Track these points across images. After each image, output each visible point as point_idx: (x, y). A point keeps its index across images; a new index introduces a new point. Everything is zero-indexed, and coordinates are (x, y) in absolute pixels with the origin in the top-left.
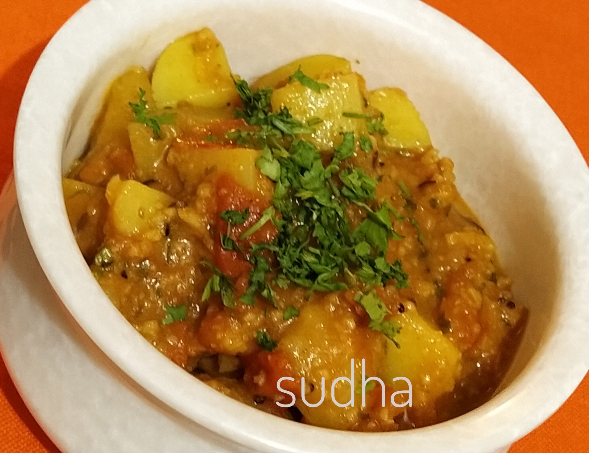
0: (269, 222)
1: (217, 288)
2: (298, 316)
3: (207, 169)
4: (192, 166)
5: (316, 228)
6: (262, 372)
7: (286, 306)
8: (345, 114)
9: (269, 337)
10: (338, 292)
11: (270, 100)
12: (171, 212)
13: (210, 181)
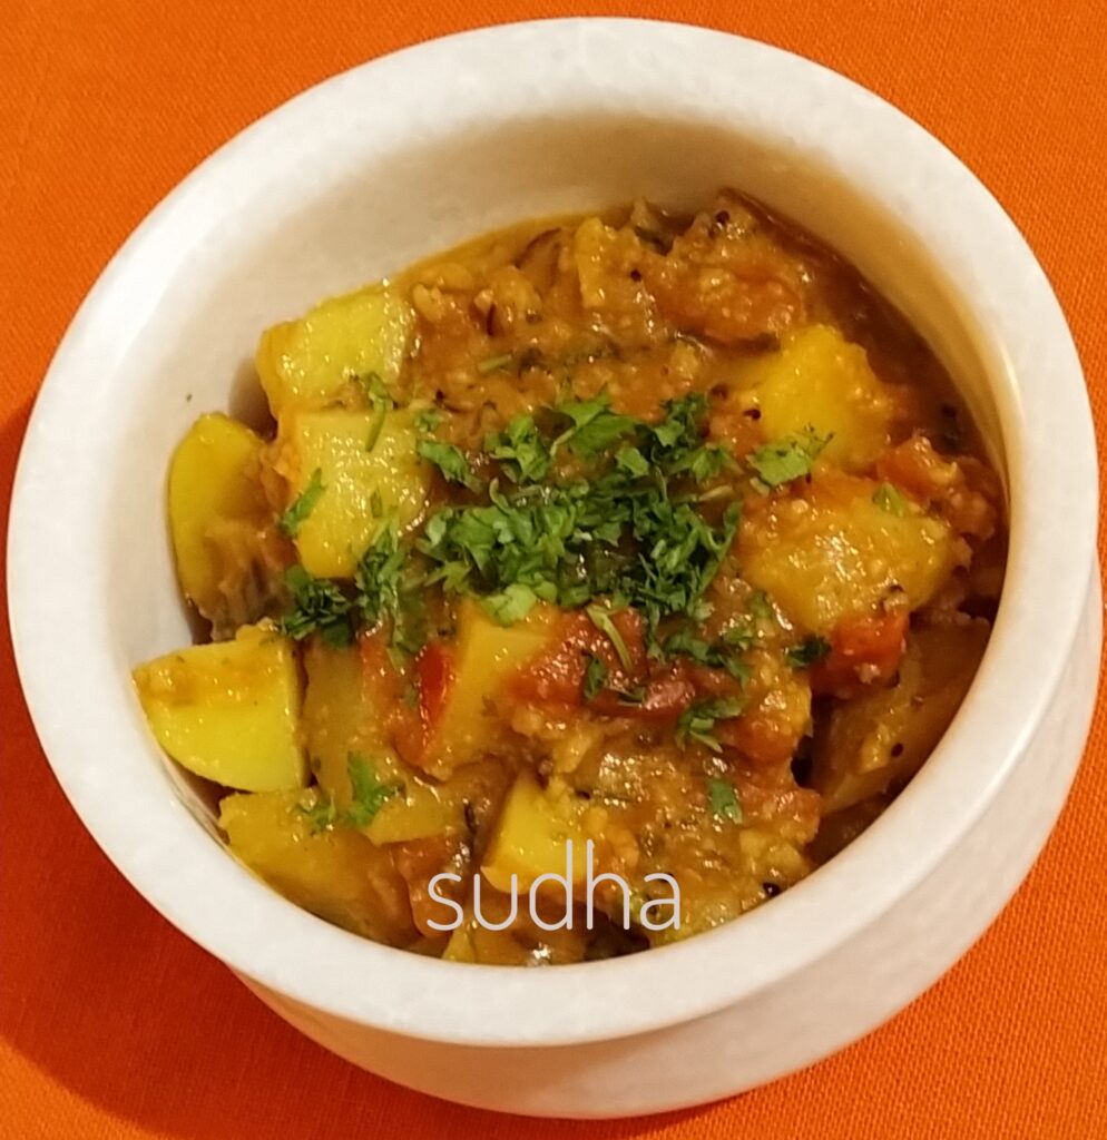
0: (611, 618)
1: (709, 723)
2: (765, 594)
3: (484, 714)
4: (468, 738)
5: (605, 538)
6: (857, 668)
7: (748, 611)
8: (370, 449)
9: (797, 648)
10: (741, 519)
11: (323, 580)
12: (557, 785)
13: (511, 711)
